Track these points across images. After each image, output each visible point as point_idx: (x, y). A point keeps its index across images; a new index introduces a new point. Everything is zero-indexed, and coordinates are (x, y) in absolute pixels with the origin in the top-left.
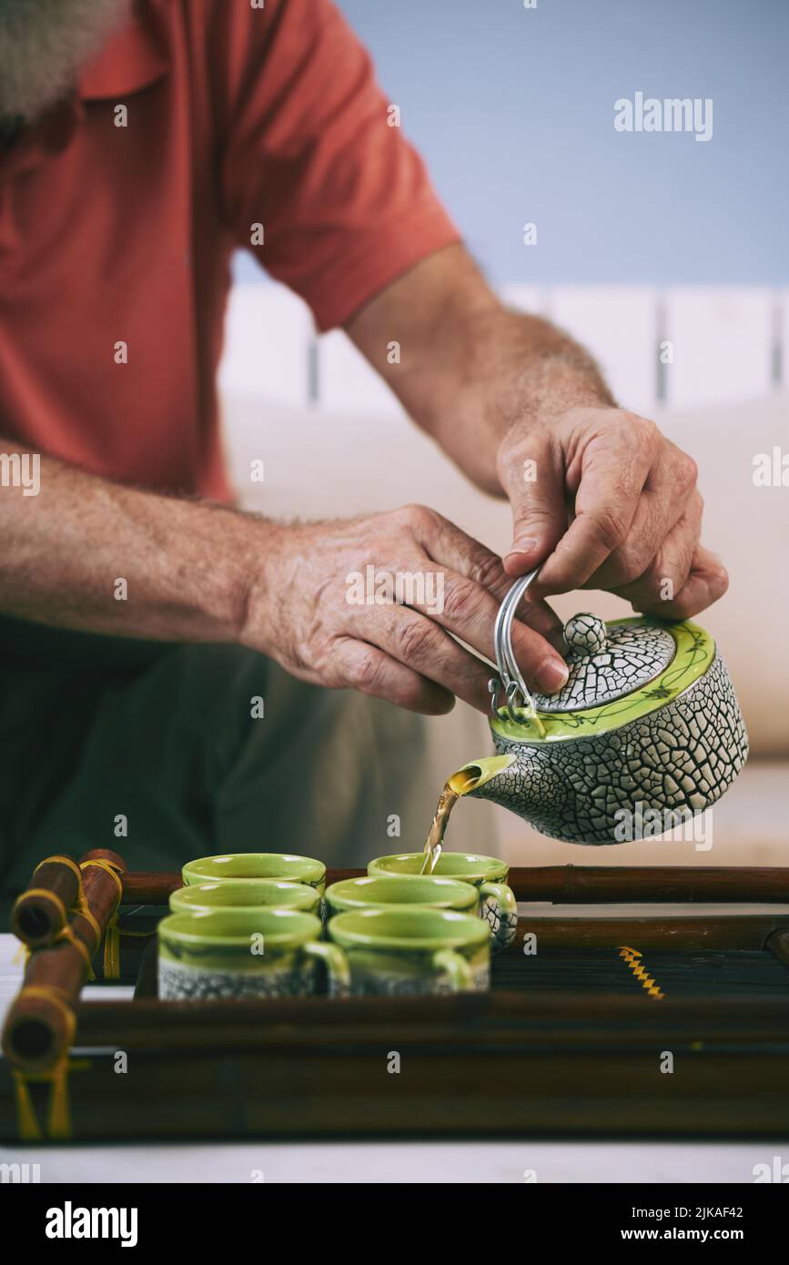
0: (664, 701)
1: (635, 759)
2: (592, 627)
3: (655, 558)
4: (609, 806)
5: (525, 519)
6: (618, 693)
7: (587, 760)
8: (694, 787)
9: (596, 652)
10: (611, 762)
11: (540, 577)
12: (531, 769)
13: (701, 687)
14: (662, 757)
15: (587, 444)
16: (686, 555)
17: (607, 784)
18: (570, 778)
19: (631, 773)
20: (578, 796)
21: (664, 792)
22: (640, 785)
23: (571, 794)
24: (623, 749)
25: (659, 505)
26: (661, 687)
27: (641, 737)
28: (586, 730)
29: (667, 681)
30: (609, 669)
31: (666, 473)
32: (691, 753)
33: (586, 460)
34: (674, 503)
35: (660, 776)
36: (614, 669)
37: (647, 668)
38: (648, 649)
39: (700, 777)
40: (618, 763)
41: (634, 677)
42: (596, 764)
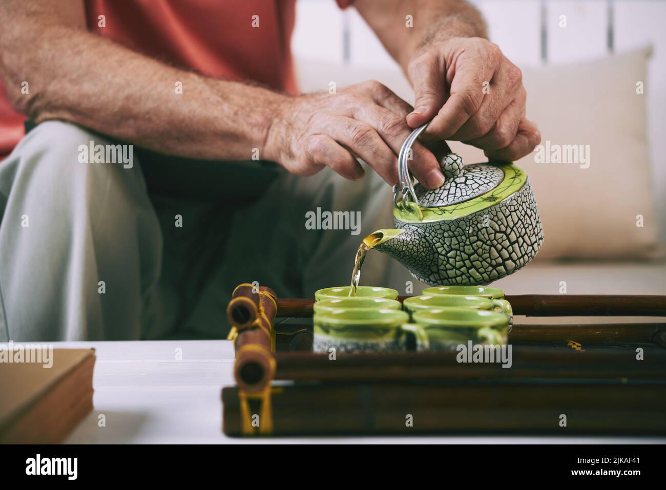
0: (493, 203)
1: (473, 236)
2: (456, 160)
3: (496, 122)
4: (457, 263)
5: (422, 97)
6: (467, 198)
7: (446, 234)
8: (508, 256)
9: (457, 176)
10: (460, 237)
11: (428, 129)
12: (413, 238)
13: (516, 197)
14: (490, 236)
15: (459, 56)
16: (515, 122)
17: (457, 250)
18: (436, 245)
19: (471, 244)
20: (440, 256)
21: (490, 257)
22: (476, 252)
23: (436, 255)
24: (467, 229)
25: (499, 92)
26: (492, 196)
27: (478, 223)
28: (447, 217)
29: (496, 193)
30: (464, 185)
31: (504, 75)
32: (507, 236)
33: (458, 64)
34: (508, 93)
35: (488, 247)
36: (466, 185)
37: (485, 185)
38: (487, 176)
39: (512, 251)
40: (463, 238)
41: (477, 190)
42: (451, 237)
